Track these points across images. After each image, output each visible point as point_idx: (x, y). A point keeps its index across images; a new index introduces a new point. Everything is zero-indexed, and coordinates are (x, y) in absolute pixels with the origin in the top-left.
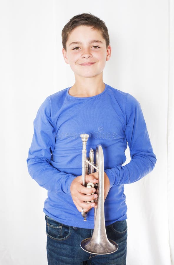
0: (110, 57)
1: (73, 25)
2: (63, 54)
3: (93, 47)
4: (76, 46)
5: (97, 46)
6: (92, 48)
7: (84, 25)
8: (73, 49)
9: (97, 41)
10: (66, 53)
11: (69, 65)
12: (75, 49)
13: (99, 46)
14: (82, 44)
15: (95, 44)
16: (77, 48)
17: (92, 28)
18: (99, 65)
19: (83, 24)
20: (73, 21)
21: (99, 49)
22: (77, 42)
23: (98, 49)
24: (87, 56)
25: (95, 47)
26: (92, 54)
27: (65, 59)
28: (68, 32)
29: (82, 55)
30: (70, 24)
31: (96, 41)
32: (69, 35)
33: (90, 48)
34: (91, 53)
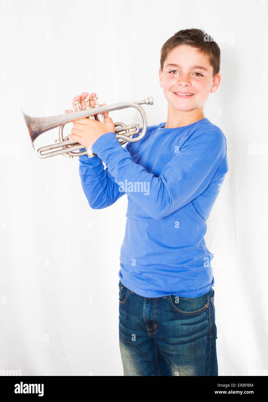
0: (217, 88)
1: (175, 43)
2: (160, 74)
3: (195, 74)
4: (174, 68)
5: (200, 74)
6: (193, 75)
7: (187, 45)
8: (170, 72)
9: (201, 68)
10: (162, 74)
11: (162, 89)
12: (172, 72)
13: (202, 74)
14: (181, 67)
15: (198, 70)
16: (174, 71)
17: (197, 51)
18: (197, 98)
19: (187, 43)
20: (176, 37)
21: (202, 77)
22: (175, 65)
23: (200, 78)
24: (184, 84)
25: (198, 74)
26: (192, 83)
27: (160, 81)
28: (168, 50)
29: (179, 81)
30: (172, 40)
31: (199, 67)
32: (168, 53)
33: (191, 75)
34: (190, 81)
